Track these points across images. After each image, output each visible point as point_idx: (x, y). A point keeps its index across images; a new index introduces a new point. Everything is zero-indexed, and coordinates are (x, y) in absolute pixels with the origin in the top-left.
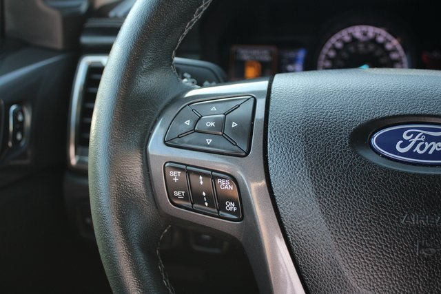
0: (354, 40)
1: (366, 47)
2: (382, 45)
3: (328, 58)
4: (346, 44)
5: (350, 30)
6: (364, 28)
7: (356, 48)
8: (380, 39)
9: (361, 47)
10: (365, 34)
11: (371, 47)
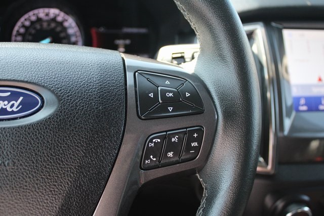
0: (39, 20)
1: (49, 25)
2: (61, 24)
3: (19, 34)
4: (32, 23)
5: (36, 11)
6: (46, 10)
7: (41, 25)
8: (59, 19)
9: (45, 25)
10: (47, 15)
11: (53, 25)
